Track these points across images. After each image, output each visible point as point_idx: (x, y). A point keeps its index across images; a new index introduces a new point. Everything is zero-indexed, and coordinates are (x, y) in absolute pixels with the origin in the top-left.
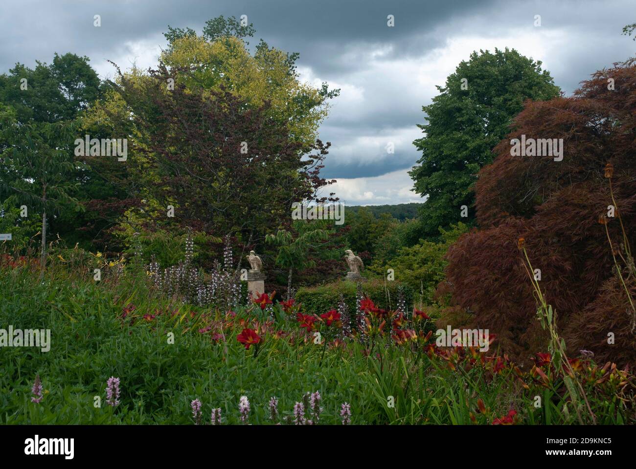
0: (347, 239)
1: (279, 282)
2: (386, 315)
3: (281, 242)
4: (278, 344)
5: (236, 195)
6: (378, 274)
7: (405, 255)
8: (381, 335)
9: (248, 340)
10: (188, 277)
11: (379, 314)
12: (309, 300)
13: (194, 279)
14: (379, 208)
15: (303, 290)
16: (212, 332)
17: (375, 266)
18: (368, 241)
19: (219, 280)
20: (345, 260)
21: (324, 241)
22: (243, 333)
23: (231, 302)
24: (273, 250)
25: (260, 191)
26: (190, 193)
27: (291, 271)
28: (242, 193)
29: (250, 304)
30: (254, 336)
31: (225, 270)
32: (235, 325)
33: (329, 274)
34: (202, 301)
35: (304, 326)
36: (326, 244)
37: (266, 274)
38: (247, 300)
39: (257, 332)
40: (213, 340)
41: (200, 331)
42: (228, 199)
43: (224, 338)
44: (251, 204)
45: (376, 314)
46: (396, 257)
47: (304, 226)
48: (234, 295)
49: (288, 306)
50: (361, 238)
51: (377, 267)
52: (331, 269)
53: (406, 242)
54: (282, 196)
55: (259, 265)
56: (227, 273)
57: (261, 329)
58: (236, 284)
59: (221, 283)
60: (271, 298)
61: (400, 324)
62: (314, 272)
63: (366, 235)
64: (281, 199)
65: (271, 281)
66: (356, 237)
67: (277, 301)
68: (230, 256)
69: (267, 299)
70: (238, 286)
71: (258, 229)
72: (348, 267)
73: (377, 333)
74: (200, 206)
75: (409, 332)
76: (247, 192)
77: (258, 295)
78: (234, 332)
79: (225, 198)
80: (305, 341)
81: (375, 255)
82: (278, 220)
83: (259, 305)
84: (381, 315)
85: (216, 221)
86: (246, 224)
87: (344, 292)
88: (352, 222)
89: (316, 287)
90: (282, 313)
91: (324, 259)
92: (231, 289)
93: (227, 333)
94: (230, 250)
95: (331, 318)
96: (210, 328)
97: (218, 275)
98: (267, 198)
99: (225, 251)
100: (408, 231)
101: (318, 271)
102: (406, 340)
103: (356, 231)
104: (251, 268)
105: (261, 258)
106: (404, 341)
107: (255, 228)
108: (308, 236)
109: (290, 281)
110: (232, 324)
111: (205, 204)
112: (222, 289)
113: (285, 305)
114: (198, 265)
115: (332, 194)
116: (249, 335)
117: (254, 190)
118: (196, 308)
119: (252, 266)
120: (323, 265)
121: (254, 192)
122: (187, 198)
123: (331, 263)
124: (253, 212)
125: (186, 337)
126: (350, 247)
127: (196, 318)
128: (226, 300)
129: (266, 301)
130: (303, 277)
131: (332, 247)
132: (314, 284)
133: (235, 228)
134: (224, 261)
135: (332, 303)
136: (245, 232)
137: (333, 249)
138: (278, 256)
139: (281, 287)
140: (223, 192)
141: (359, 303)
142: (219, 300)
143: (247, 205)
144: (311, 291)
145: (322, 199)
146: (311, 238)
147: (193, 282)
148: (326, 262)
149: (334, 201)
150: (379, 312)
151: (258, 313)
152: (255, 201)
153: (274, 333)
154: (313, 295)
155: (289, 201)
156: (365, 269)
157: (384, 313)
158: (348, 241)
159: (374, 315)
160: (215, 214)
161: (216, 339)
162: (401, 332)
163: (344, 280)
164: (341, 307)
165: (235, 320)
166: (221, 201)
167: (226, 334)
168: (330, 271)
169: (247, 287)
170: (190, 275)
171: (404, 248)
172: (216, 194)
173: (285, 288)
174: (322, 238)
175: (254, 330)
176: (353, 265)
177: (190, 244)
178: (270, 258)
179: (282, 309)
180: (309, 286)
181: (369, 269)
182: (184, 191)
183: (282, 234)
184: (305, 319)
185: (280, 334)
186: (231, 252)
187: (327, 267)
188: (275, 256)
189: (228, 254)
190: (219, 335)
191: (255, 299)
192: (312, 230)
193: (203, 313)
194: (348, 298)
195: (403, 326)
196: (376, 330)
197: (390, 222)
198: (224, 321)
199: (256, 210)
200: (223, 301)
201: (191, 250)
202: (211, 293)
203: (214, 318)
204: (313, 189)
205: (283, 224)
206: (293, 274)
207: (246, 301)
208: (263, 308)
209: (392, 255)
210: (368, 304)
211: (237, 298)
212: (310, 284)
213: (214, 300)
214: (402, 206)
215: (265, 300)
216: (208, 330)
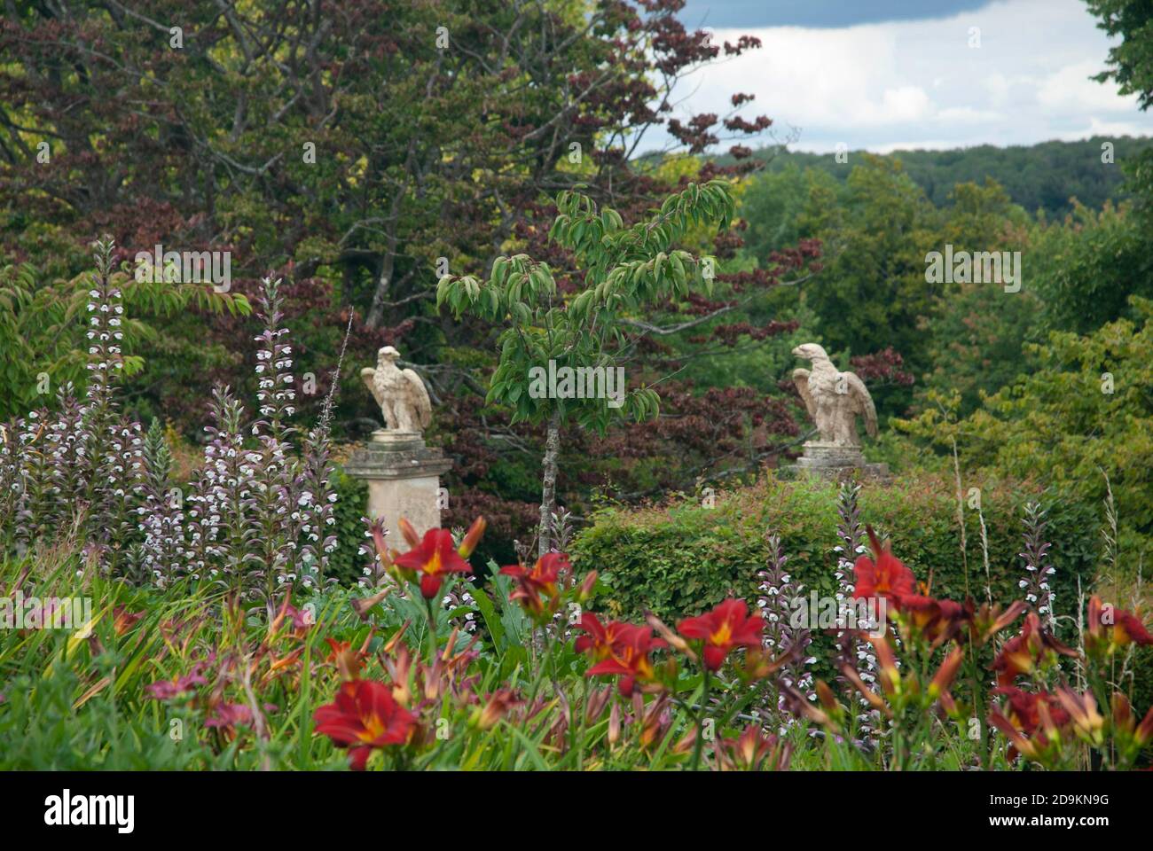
0: (803, 296)
1: (502, 483)
2: (964, 626)
3: (504, 307)
4: (496, 749)
5: (314, 102)
6: (943, 450)
7: (1066, 368)
8: (941, 713)
9: (362, 727)
10: (100, 462)
11: (933, 623)
12: (635, 563)
13: (128, 467)
14: (951, 159)
15: (609, 518)
16: (207, 697)
17: (929, 415)
18: (897, 306)
19: (234, 469)
20: (792, 391)
21: (699, 304)
22: (343, 700)
23: (291, 567)
24: (477, 346)
25: (421, 85)
26: (113, 88)
27: (553, 435)
28: (339, 93)
29: (376, 577)
30: (389, 711)
31: (265, 430)
32: (310, 667)
33: (725, 449)
34: (164, 563)
35: (606, 671)
36: (714, 319)
37: (449, 450)
38: (364, 561)
39: (400, 695)
40: (213, 729)
41: (157, 691)
42: (282, 120)
43: (259, 723)
44: (382, 139)
45: (922, 620)
46: (1021, 377)
47: (607, 238)
48: (303, 538)
49: (539, 585)
50: (866, 293)
51: (937, 421)
52: (735, 430)
53: (1068, 313)
54: (518, 108)
55: (417, 412)
56: (272, 442)
57: (421, 685)
58: (312, 489)
59: (246, 485)
60: (463, 550)
61: (1025, 664)
62: (657, 443)
63: (890, 281)
64: (514, 122)
65: (471, 480)
66: (844, 287)
67: (492, 565)
68: (284, 370)
69: (448, 552)
70: (320, 499)
71: (412, 251)
72: (809, 421)
73: (925, 702)
74: (156, 149)
75: (1066, 700)
76: (363, 91)
77: (410, 537)
78: (305, 697)
79: (267, 114)
80: (613, 733)
81: (928, 366)
82: (502, 215)
83: (412, 579)
84: (943, 626)
85: (227, 216)
86: (361, 231)
87: (790, 529)
88: (826, 223)
89: (663, 506)
90: (515, 618)
91: (704, 384)
92: (290, 511)
93: (275, 701)
94: (283, 342)
95: (723, 635)
96: (197, 679)
97: (232, 453)
98: (455, 112)
99: (262, 345)
100: (1076, 264)
101: (678, 437)
102: (1053, 734)
103: (846, 264)
104: (383, 424)
105: (428, 379)
106: (1045, 741)
107: (400, 248)
108: (627, 282)
109: (549, 478)
110: (291, 662)
111: (180, 140)
112: (249, 512)
113: (525, 581)
114: (148, 411)
115: (738, 100)
116: (367, 710)
117: (397, 82)
118: (142, 593)
119: (387, 414)
120: (698, 413)
121: (394, 89)
122: (99, 115)
123: (731, 404)
124: (393, 176)
125: (94, 716)
126: (817, 333)
127: (137, 637)
128: (270, 558)
129: (444, 560)
130: (613, 463)
131: (736, 332)
132: (658, 493)
133: (312, 248)
134: (257, 390)
135: (735, 577)
136: (356, 264)
137: (744, 339)
138: (497, 372)
139: (514, 506)
140: (257, 87)
141: (849, 575)
142: (234, 560)
143: (366, 149)
144: (641, 522)
145: (695, 121)
146: (641, 287)
147: (125, 480)
148: (712, 399)
149: (749, 129)
150: (934, 613)
151: (411, 615)
152: (399, 130)
153: (478, 702)
154: (651, 540)
155: (552, 128)
156: (884, 428)
157: (955, 617)
158: (809, 306)
159: (913, 622)
160: (224, 184)
161: (224, 728)
162: (1029, 702)
163: (791, 476)
164: (773, 590)
165: (309, 643)
166: (249, 128)
167: (268, 706)
168: (730, 439)
169: (363, 506)
170: (110, 449)
171: (1057, 336)
172: (228, 99)
173: (530, 510)
174: (686, 290)
175: (390, 688)
176: (826, 409)
177: (105, 317)
178: (466, 381)
179: (512, 600)
180: (634, 503)
181: (901, 432)
182: (83, 80)
183: (509, 272)
184: (610, 639)
185: (500, 707)
186: (287, 350)
187: (716, 419)
188: (487, 373)
189: (274, 359)
190: (237, 707)
191: (397, 555)
192: (643, 256)
193: (169, 616)
194: (805, 556)
195: (1040, 676)
196: (920, 688)
197: (999, 219)
198: (260, 649)
199: (403, 168)
200: (253, 566)
201: (114, 341)
202: (206, 530)
203: (215, 640)
204: (655, 78)
205: (520, 233)
206: (565, 450)
207: (359, 563)
208: (429, 591)
209: (1008, 366)
210: (885, 576)
211: (319, 552)
212: (635, 495)
213: (214, 559)
214: (1056, 153)
215: (437, 556)
216: (190, 687)
